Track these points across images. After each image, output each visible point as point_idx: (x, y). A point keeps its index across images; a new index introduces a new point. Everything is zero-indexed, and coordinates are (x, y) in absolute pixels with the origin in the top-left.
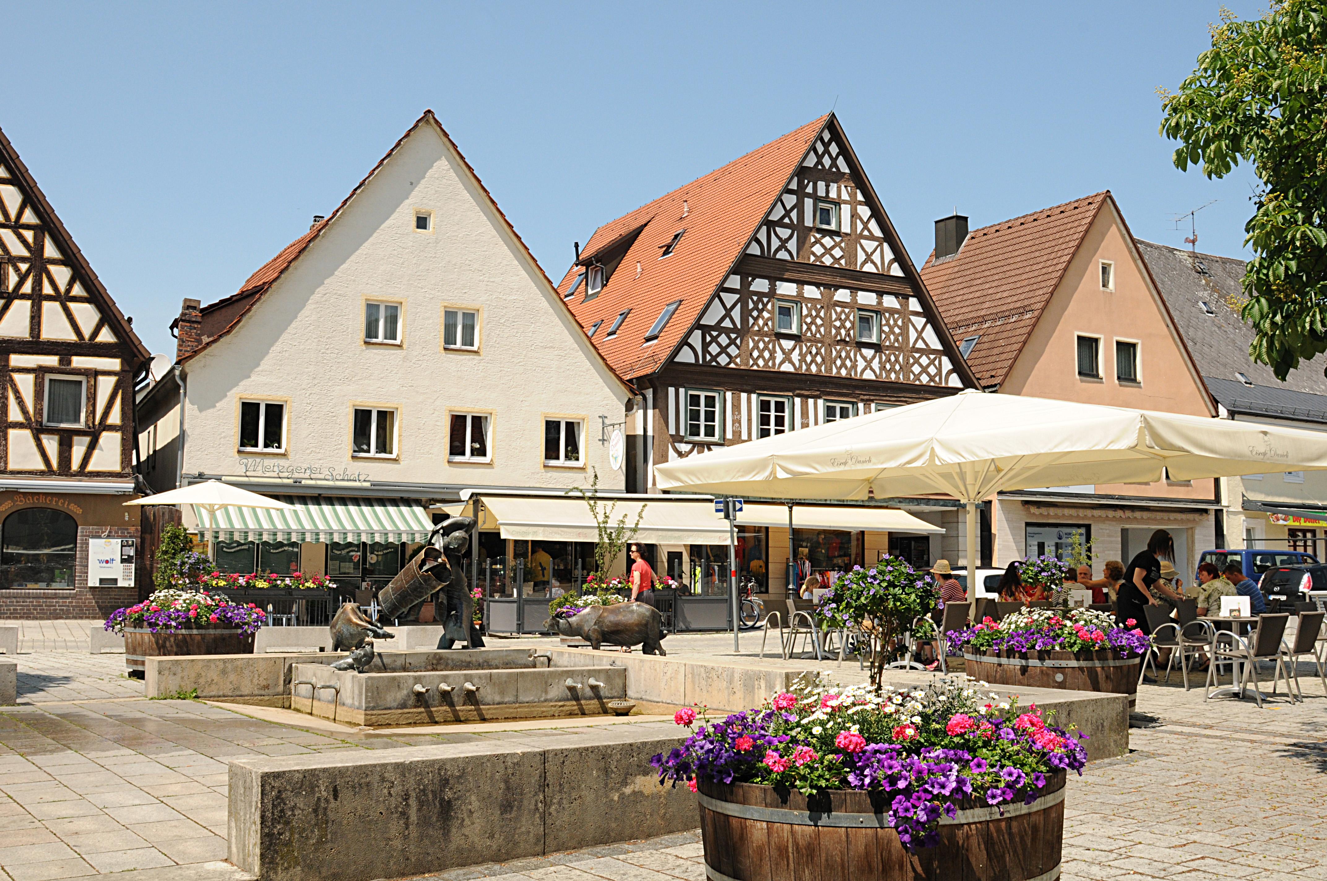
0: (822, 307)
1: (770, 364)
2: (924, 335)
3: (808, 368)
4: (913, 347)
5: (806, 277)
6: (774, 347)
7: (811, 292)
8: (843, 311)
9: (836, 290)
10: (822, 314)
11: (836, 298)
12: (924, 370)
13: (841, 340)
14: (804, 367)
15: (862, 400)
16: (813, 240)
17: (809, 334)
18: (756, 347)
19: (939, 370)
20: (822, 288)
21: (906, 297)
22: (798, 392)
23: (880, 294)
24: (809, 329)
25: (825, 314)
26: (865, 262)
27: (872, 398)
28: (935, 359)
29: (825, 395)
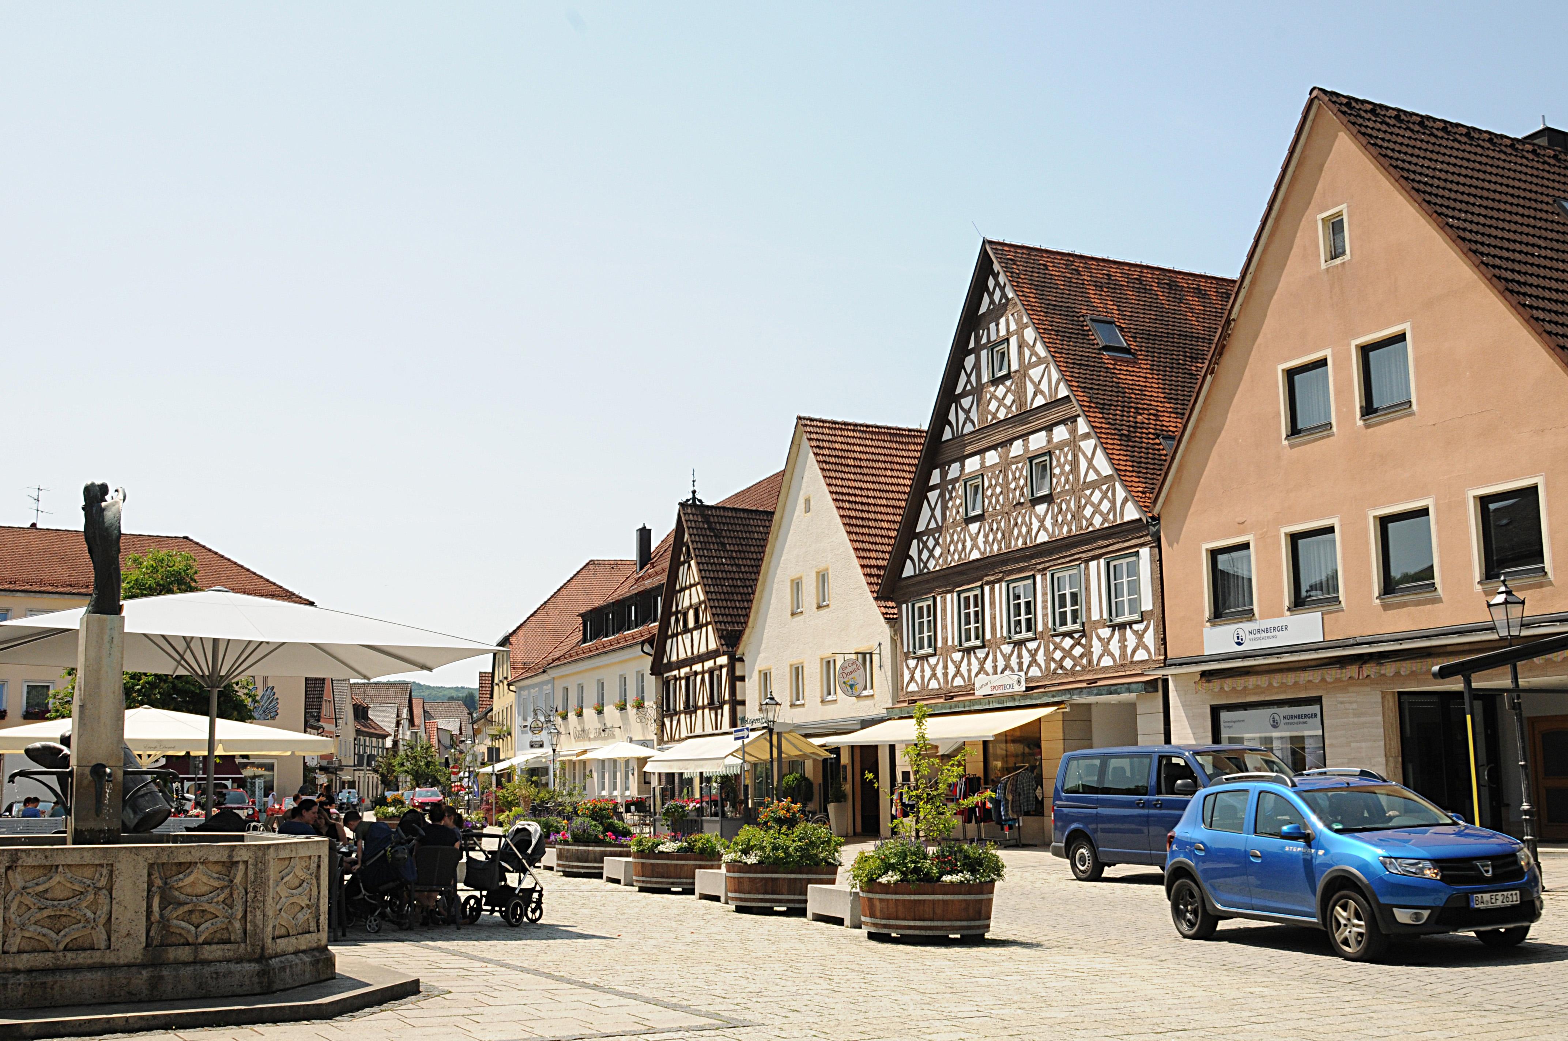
0: (1001, 471)
1: (963, 556)
2: (1094, 462)
3: (992, 550)
4: (1084, 482)
5: (984, 444)
6: (965, 536)
7: (992, 457)
8: (1017, 468)
9: (1011, 444)
10: (1001, 481)
11: (1012, 455)
12: (1097, 510)
13: (1017, 504)
14: (988, 549)
15: (1039, 571)
16: (989, 396)
17: (991, 509)
18: (952, 541)
19: (1113, 502)
20: (999, 449)
21: (1074, 419)
22: (986, 579)
23: (1049, 428)
24: (990, 502)
25: (1003, 480)
26: (1035, 395)
27: (1047, 565)
28: (1108, 489)
29: (1008, 576)
